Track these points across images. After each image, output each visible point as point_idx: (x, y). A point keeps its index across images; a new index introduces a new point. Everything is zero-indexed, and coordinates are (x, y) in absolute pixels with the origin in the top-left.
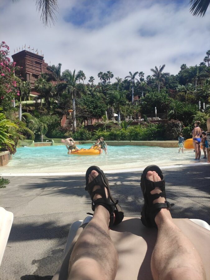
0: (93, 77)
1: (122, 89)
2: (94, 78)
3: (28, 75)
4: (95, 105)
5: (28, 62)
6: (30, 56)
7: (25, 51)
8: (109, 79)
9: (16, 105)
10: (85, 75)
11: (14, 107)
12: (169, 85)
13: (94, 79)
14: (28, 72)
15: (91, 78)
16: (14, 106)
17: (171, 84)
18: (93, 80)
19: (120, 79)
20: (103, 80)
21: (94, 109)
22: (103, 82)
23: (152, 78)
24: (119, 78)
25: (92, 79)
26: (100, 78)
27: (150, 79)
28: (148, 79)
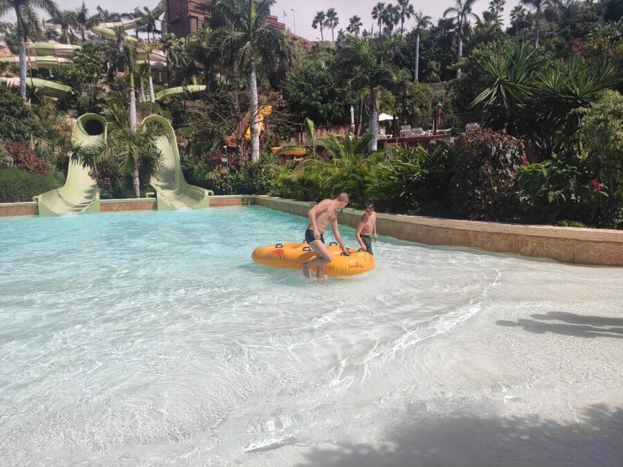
0: (358, 17)
1: (431, 45)
2: (360, 21)
3: (193, 21)
4: (329, 91)
8: (403, 21)
9: (158, 98)
10: (335, 14)
11: (153, 101)
12: (573, 27)
13: (361, 24)
14: (193, 14)
15: (352, 22)
16: (151, 99)
17: (578, 25)
18: (360, 27)
19: (426, 17)
20: (384, 26)
21: (324, 102)
22: (385, 30)
23: (529, 13)
24: (421, 15)
25: (355, 23)
26: (377, 20)
27: (521, 17)
28: (514, 17)
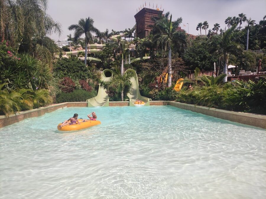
0: (218, 24)
3: (146, 32)
4: (203, 56)
5: (147, 19)
6: (149, 12)
7: (144, 8)
8: (241, 24)
10: (207, 23)
14: (146, 29)
16: (129, 63)
18: (219, 28)
19: (253, 21)
20: (231, 26)
21: (201, 61)
24: (250, 20)
25: (217, 26)
26: (227, 24)
